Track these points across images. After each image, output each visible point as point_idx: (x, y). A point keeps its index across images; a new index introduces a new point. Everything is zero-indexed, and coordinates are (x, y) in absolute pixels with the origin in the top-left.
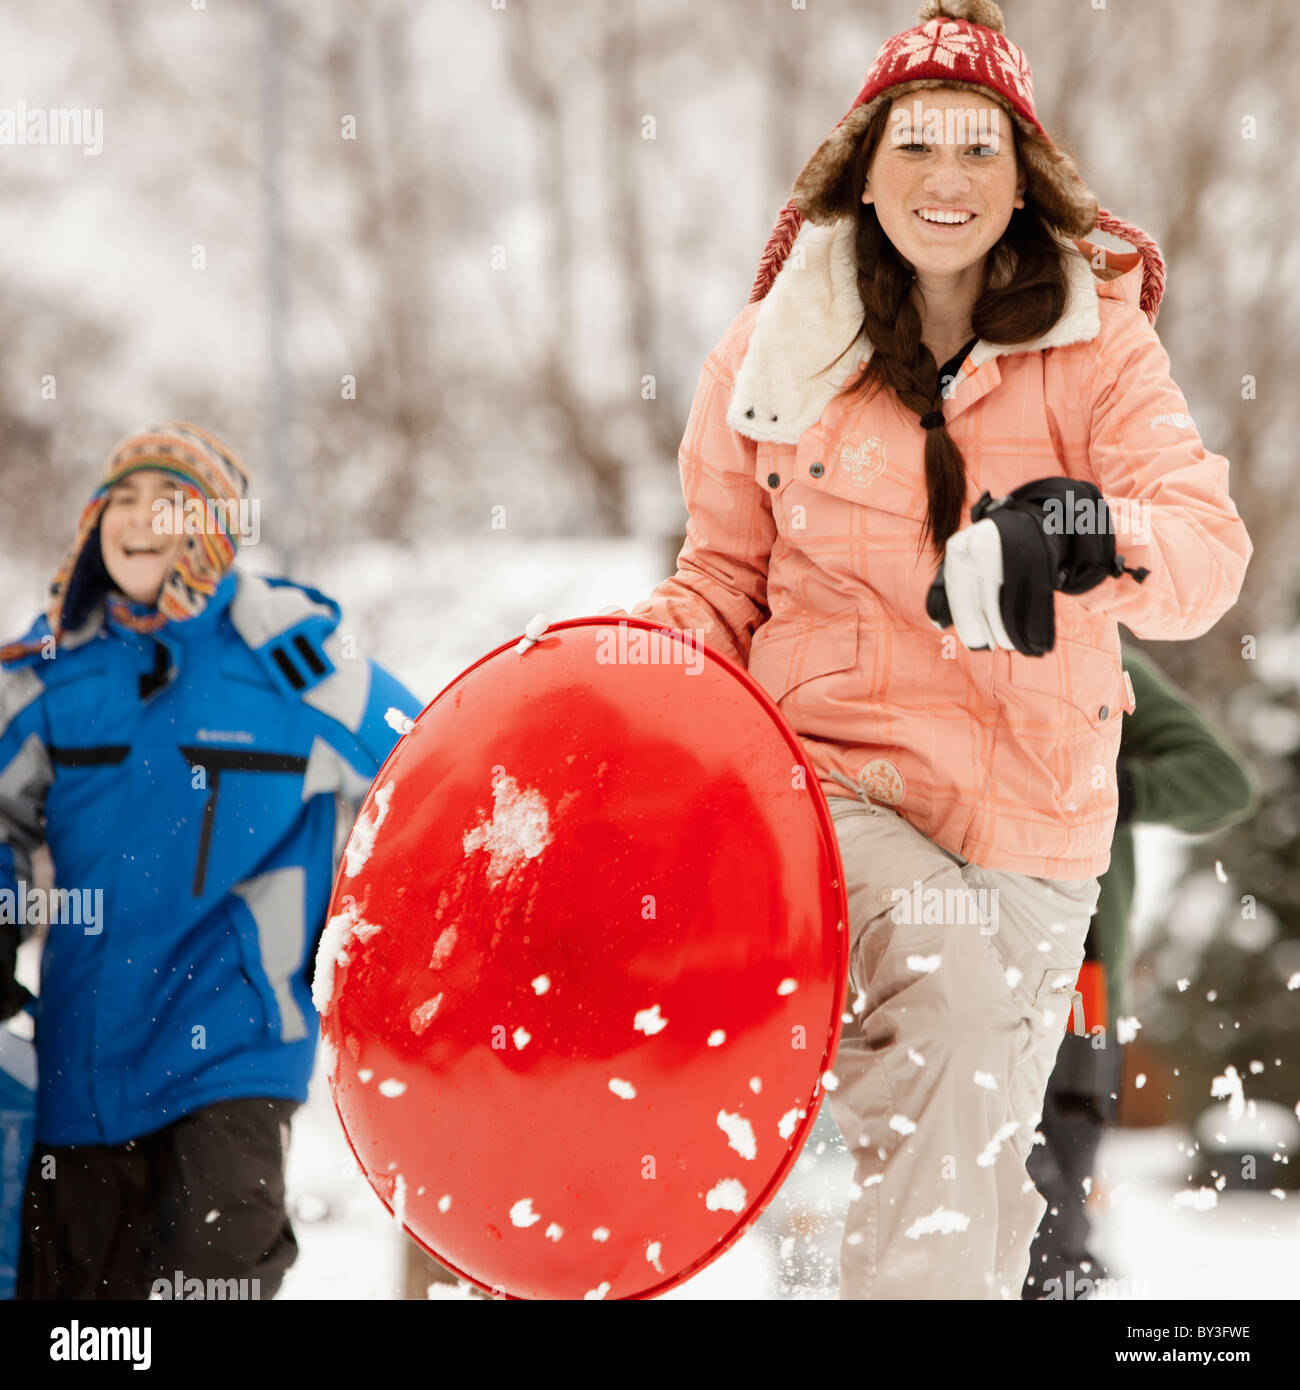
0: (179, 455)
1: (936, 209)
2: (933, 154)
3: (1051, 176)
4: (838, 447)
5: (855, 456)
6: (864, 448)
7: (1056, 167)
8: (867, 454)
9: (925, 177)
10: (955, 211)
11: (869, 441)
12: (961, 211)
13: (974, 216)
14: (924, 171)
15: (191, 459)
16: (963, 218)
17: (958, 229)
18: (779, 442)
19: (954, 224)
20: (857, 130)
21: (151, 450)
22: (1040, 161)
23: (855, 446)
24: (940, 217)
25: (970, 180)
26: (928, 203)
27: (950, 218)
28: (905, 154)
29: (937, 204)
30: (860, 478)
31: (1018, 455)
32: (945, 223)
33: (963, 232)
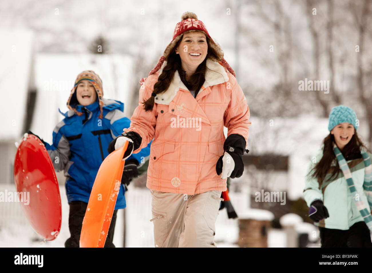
0: (90, 76)
1: (194, 53)
2: (192, 42)
3: (215, 49)
4: (177, 105)
5: (180, 107)
6: (182, 106)
7: (216, 47)
8: (183, 107)
9: (191, 47)
10: (197, 53)
11: (182, 104)
12: (198, 53)
13: (200, 54)
14: (191, 45)
15: (92, 77)
16: (199, 54)
17: (198, 57)
18: (164, 104)
19: (197, 56)
20: (177, 41)
21: (84, 76)
22: (212, 46)
23: (180, 105)
24: (195, 54)
25: (200, 47)
26: (192, 52)
27: (197, 54)
28: (187, 42)
29: (194, 52)
30: (181, 112)
31: (213, 106)
32: (195, 56)
33: (199, 57)
